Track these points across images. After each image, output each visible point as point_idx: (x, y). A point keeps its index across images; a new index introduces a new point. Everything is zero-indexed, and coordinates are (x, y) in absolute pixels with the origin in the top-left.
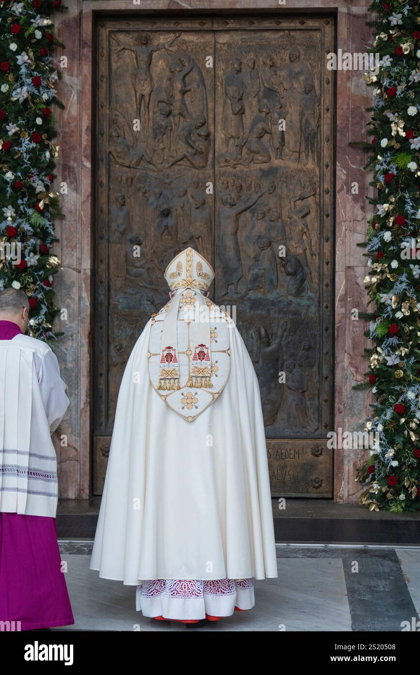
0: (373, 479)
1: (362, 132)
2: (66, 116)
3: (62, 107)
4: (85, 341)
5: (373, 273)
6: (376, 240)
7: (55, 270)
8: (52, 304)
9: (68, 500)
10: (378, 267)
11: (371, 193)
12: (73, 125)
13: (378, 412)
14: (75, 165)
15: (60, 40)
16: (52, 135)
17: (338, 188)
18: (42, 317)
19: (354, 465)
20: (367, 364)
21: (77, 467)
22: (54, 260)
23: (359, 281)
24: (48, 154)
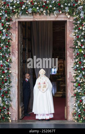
0: (75, 116)
1: (72, 45)
2: (13, 42)
3: (12, 40)
4: (17, 88)
5: (75, 73)
6: (75, 67)
7: (10, 73)
8: (10, 80)
9: (13, 121)
10: (76, 72)
11: (74, 57)
12: (14, 44)
13: (76, 102)
14: (15, 52)
15: (11, 27)
16: (10, 46)
17: (68, 56)
18: (8, 83)
19: (72, 113)
20: (74, 92)
21: (15, 114)
22: (10, 71)
23: (72, 75)
24: (9, 50)
